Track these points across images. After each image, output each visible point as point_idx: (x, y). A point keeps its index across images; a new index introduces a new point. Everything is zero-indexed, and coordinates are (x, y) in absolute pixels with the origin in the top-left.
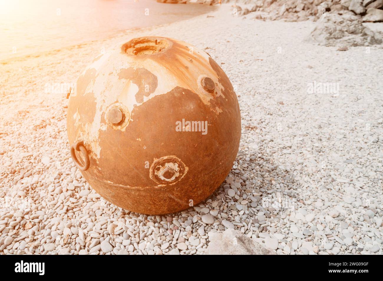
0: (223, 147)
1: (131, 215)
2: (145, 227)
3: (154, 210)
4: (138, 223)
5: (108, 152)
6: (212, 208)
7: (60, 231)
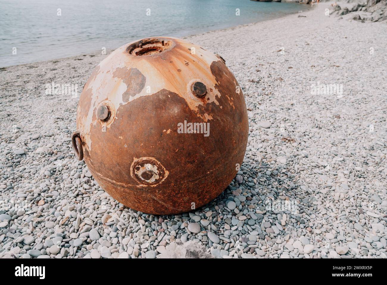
0: (211, 156)
2: (136, 224)
4: (130, 219)
5: (96, 146)
6: (205, 218)
7: (63, 212)
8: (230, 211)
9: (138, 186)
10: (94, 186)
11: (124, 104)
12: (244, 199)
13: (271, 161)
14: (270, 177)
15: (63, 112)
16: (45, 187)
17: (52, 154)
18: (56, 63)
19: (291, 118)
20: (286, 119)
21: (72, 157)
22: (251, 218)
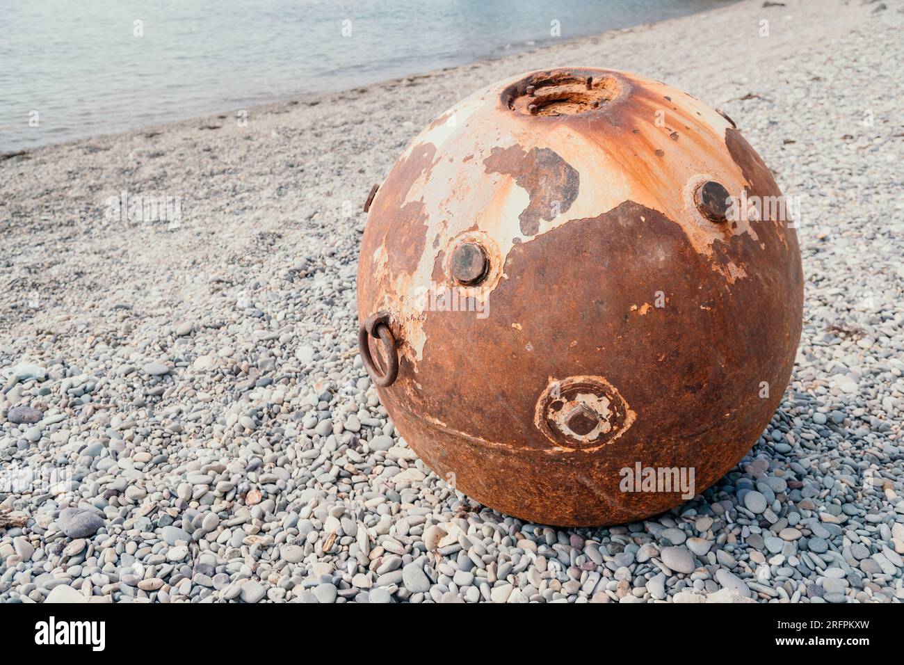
0: (739, 372)
1: (482, 515)
2: (513, 550)
3: (538, 509)
4: (497, 537)
5: (442, 348)
6: (694, 534)
7: (318, 521)
8: (753, 516)
9: (548, 452)
10: (372, 455)
11: (525, 239)
12: (782, 486)
13: (816, 386)
14: (826, 429)
15: (224, 265)
16: (253, 457)
17: (236, 372)
18: (154, 139)
19: (832, 275)
20: (819, 278)
21: (292, 380)
22: (813, 533)
